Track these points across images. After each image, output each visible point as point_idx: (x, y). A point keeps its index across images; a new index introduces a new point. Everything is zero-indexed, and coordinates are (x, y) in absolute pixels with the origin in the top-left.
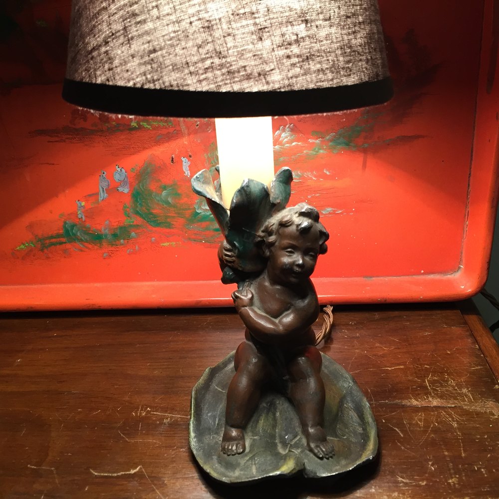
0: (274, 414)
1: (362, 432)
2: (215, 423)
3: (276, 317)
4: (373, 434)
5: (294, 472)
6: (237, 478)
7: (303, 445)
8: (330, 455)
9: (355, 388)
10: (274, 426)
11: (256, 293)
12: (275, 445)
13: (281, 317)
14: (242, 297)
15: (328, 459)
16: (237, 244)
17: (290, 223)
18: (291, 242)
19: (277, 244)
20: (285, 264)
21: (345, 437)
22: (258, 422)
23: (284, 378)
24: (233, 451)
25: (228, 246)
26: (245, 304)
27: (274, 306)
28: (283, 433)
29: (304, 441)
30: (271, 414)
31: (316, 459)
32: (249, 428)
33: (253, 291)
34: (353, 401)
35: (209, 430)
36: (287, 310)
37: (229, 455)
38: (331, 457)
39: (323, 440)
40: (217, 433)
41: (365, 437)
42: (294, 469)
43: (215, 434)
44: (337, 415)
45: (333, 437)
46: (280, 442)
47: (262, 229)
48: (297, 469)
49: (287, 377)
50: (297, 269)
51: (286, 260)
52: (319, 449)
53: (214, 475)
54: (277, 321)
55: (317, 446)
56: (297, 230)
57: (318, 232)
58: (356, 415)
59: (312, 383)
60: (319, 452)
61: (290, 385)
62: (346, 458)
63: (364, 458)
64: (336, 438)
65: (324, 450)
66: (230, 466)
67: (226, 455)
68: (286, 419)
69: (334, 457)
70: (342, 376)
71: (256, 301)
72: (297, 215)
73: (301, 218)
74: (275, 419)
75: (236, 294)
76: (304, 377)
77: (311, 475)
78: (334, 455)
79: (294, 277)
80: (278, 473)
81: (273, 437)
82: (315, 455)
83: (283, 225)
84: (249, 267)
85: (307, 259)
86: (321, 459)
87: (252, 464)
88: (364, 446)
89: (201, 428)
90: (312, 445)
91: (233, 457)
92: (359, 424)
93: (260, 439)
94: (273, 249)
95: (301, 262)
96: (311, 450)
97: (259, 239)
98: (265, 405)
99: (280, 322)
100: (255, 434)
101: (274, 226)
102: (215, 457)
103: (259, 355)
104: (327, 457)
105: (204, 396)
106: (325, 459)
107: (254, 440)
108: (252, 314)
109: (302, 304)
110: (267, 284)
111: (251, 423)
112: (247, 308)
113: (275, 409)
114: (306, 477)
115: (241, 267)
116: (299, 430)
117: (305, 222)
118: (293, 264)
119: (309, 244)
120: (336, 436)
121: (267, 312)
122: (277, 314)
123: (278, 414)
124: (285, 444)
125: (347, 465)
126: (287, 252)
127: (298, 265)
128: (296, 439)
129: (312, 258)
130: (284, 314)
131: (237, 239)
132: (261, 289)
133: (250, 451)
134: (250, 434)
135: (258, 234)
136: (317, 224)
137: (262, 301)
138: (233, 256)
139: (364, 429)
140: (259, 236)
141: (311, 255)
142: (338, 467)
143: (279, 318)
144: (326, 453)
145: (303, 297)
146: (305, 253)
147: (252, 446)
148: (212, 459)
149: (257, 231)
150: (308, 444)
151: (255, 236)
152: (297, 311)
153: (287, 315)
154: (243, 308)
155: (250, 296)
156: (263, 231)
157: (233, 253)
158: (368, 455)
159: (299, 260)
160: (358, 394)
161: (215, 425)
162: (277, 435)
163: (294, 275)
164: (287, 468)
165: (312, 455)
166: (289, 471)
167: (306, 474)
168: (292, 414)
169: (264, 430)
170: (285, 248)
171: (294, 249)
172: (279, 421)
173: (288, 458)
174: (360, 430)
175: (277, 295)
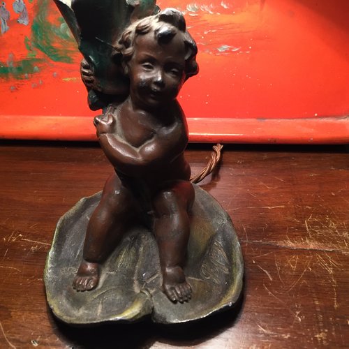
0: (137, 250)
1: (227, 273)
2: (76, 254)
3: (137, 146)
4: (238, 277)
5: (138, 317)
6: (78, 319)
7: (159, 285)
8: (185, 299)
9: (229, 226)
10: (135, 262)
11: (119, 119)
12: (132, 282)
13: (143, 146)
14: (103, 123)
15: (182, 303)
16: (92, 59)
17: (148, 29)
18: (148, 54)
19: (134, 57)
20: (141, 81)
21: (208, 278)
22: (118, 256)
23: (149, 213)
24: (83, 287)
25: (85, 62)
26: (105, 130)
27: (137, 134)
28: (142, 269)
29: (161, 280)
30: (133, 250)
31: (170, 302)
32: (108, 263)
33: (116, 117)
34: (224, 239)
35: (68, 262)
36: (150, 138)
37: (78, 291)
38: (187, 301)
39: (181, 281)
40: (75, 265)
41: (230, 279)
42: (139, 314)
43: (73, 266)
44: (204, 253)
45: (195, 277)
46: (138, 280)
47: (120, 39)
48: (143, 313)
49: (152, 212)
50: (156, 88)
51: (143, 76)
52: (173, 291)
53: (57, 312)
54: (138, 150)
55: (172, 288)
56: (155, 38)
57: (183, 43)
58: (225, 254)
59: (176, 220)
60: (173, 294)
61: (155, 220)
62: (203, 302)
63: (222, 305)
64: (198, 278)
65: (179, 292)
66: (77, 303)
67: (75, 291)
68: (148, 255)
69: (190, 301)
70: (217, 213)
71: (118, 127)
72: (157, 20)
73: (162, 23)
74: (137, 255)
75: (97, 119)
76: (167, 212)
77: (160, 321)
78: (190, 298)
79: (153, 98)
80: (119, 318)
81: (131, 273)
82: (169, 297)
83: (141, 31)
84: (109, 88)
85: (169, 76)
86: (175, 302)
87: (99, 303)
88: (226, 289)
89: (59, 259)
90: (167, 287)
91: (83, 293)
92: (226, 265)
93: (116, 275)
94: (130, 64)
95: (160, 79)
96: (165, 292)
97: (116, 52)
98: (129, 239)
99: (141, 152)
100: (112, 269)
101: (131, 35)
102: (64, 292)
103: (123, 187)
104: (181, 300)
105: (72, 226)
106: (178, 303)
107: (110, 276)
108: (110, 142)
109: (167, 132)
110: (130, 109)
111: (111, 257)
112: (107, 135)
113: (139, 244)
114: (154, 321)
115: (100, 87)
116: (158, 267)
117: (165, 28)
118: (150, 81)
119: (170, 57)
120: (199, 277)
121: (128, 141)
122: (138, 143)
123: (141, 249)
124: (141, 282)
125: (201, 312)
126: (145, 66)
127: (157, 83)
128: (154, 278)
129: (174, 76)
130: (147, 143)
131: (92, 52)
132: (124, 115)
133: (102, 287)
134: (107, 269)
135: (114, 46)
136: (182, 34)
137: (124, 127)
138: (91, 75)
139: (230, 271)
140: (116, 49)
141: (174, 73)
142: (192, 313)
143: (140, 148)
144: (180, 296)
145: (168, 124)
146: (166, 68)
147: (106, 282)
148: (62, 294)
149: (113, 42)
150: (163, 285)
151: (111, 49)
152: (160, 140)
153: (149, 144)
154: (102, 135)
155: (111, 121)
156: (120, 43)
157: (90, 71)
158: (228, 301)
159: (157, 77)
160: (231, 232)
161: (75, 256)
162: (136, 271)
163: (152, 95)
164: (131, 313)
165: (165, 297)
166: (132, 316)
167: (155, 319)
168: (155, 250)
169: (122, 266)
170: (141, 62)
171: (151, 63)
172: (141, 257)
173: (136, 300)
174: (226, 271)
175: (139, 121)
